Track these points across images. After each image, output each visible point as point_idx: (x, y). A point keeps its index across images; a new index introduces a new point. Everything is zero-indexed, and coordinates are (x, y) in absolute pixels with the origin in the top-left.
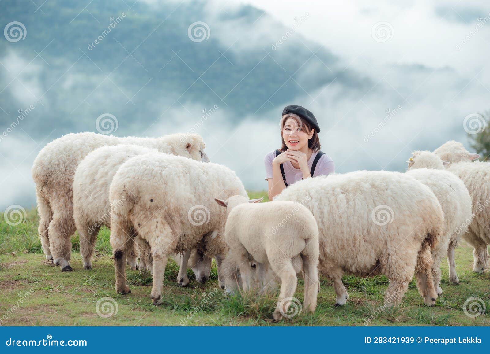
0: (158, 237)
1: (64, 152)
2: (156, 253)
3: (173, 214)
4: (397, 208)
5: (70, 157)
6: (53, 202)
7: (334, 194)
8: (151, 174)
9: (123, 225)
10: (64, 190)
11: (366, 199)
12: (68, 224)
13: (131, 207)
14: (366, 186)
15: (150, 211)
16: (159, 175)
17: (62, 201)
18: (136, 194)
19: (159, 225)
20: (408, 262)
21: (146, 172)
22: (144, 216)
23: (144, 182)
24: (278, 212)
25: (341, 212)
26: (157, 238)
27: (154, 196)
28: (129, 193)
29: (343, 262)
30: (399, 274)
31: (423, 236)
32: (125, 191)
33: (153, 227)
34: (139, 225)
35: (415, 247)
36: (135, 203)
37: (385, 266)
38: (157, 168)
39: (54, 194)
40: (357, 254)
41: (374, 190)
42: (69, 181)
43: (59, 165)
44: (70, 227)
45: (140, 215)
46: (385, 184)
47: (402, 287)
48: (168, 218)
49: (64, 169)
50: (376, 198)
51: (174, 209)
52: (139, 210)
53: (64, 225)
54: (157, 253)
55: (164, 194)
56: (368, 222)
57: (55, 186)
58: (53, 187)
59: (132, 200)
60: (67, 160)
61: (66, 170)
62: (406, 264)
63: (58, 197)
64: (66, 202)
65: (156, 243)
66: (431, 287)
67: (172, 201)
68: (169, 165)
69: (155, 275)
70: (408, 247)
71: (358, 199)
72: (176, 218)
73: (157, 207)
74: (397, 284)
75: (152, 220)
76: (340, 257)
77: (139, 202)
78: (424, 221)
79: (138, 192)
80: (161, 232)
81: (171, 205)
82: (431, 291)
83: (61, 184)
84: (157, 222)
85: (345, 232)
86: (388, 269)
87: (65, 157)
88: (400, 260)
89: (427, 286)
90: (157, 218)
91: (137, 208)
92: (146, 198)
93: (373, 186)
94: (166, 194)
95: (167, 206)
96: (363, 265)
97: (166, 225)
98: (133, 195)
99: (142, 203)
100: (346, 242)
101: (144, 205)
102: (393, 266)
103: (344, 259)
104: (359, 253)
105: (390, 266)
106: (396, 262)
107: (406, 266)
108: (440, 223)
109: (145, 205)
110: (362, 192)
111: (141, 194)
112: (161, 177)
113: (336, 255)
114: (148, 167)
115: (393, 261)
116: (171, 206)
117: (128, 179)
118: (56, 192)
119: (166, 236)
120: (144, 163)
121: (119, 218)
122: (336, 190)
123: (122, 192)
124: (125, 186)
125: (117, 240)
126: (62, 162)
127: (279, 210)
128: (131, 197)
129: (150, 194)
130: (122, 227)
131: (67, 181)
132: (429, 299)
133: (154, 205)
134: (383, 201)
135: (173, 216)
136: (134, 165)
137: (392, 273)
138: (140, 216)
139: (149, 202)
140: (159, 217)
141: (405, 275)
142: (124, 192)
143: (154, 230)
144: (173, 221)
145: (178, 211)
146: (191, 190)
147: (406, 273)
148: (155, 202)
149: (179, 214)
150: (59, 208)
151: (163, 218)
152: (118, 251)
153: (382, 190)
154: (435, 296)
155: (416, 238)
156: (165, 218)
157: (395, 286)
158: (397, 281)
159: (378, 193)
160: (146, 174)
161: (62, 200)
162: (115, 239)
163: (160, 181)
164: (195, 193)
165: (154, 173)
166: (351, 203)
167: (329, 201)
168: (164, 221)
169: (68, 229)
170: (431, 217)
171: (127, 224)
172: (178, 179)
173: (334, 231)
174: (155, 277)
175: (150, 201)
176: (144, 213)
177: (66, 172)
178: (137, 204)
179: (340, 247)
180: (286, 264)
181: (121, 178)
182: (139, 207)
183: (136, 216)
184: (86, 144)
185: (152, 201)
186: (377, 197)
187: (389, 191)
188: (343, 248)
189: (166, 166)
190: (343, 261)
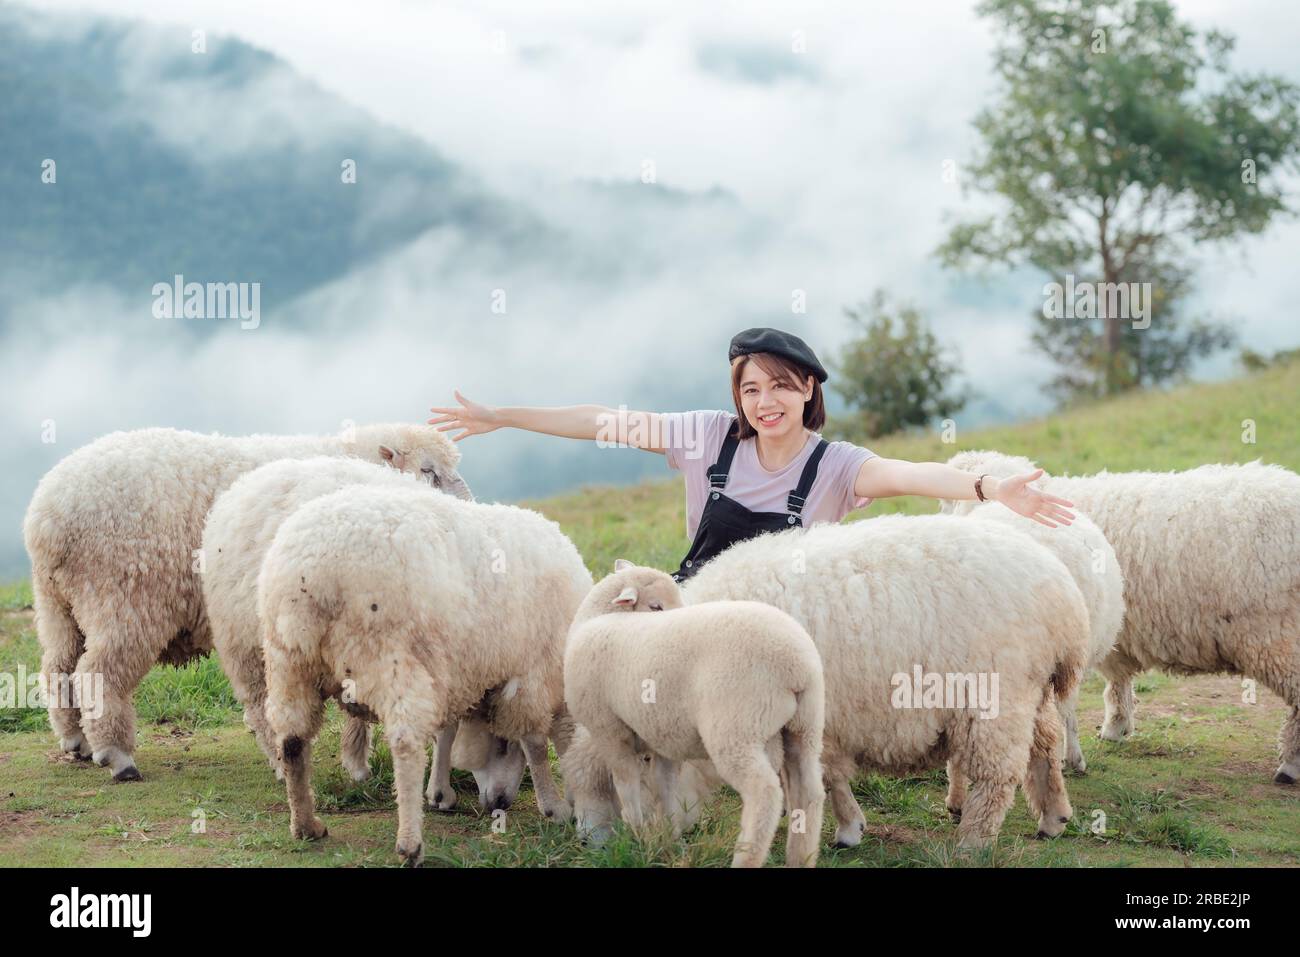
0: (400, 698)
1: (109, 481)
2: (399, 739)
3: (428, 638)
4: (989, 605)
5: (125, 492)
6: (85, 606)
7: (836, 576)
8: (366, 542)
9: (299, 674)
10: (113, 575)
11: (914, 585)
12: (127, 660)
13: (324, 629)
14: (913, 553)
15: (373, 636)
16: (385, 542)
17: (110, 604)
18: (334, 596)
19: (400, 668)
20: (1016, 735)
21: (354, 538)
22: (359, 648)
23: (350, 564)
24: (724, 630)
25: (858, 619)
26: (397, 700)
27: (378, 595)
28: (317, 597)
29: (862, 742)
30: (995, 767)
31: (1046, 670)
32: (305, 591)
33: (386, 676)
34: (348, 671)
35: (1030, 698)
36: (332, 618)
37: (962, 748)
38: (380, 527)
39: (87, 586)
40: (897, 720)
41: (930, 563)
42: (125, 554)
43: (98, 513)
44: (131, 669)
45: (347, 648)
46: (956, 548)
47: (1003, 797)
48: (419, 648)
49: (111, 523)
50: (937, 584)
51: (430, 625)
52: (344, 635)
53: (115, 665)
54: (403, 739)
55: (403, 588)
56: (923, 643)
57: (90, 568)
58: (83, 569)
59: (324, 611)
60: (118, 502)
61: (117, 526)
62: (1012, 740)
63: (97, 595)
64: (120, 606)
65: (396, 714)
66: (1059, 790)
67: (424, 604)
68: (405, 515)
69: (404, 796)
70: (1017, 698)
71: (897, 587)
72: (435, 646)
73: (391, 624)
74: (990, 790)
75: (383, 659)
76: (855, 730)
77: (343, 615)
78: (1052, 633)
79: (339, 591)
80: (408, 685)
81: (423, 616)
82: (1060, 798)
83: (106, 560)
84: (396, 662)
85: (869, 669)
86: (968, 755)
87: (113, 492)
88: (998, 732)
89: (1051, 789)
90: (392, 651)
91: (339, 629)
92: (360, 602)
93: (928, 552)
94: (407, 589)
95: (412, 618)
96: (907, 745)
97: (417, 667)
98: (326, 599)
99: (350, 614)
100: (870, 693)
101: (356, 621)
102: (981, 749)
103: (864, 735)
104: (901, 717)
105: (973, 747)
106: (991, 736)
107: (1011, 746)
108: (1084, 637)
109: (359, 620)
110: (904, 567)
111: (345, 594)
112: (392, 546)
113: (845, 724)
114: (357, 526)
115: (982, 735)
116: (422, 618)
117: (309, 561)
118: (93, 583)
119: (422, 695)
120: (343, 515)
121: (289, 658)
122: (840, 564)
123: (298, 594)
124: (303, 578)
125: (288, 711)
126: (104, 507)
127: (727, 625)
128: (322, 604)
129: (368, 591)
130: (299, 679)
131: (121, 553)
132: (1054, 820)
133: (383, 619)
134: (955, 589)
135: (430, 643)
136: (319, 522)
137: (978, 765)
138: (350, 651)
139: (369, 612)
140: (397, 650)
141: (1009, 769)
142: (304, 595)
143: (390, 682)
144: (430, 654)
145: (437, 631)
146: (465, 573)
147: (1011, 762)
148: (383, 611)
149: (441, 637)
150: (103, 621)
151: (410, 650)
152: (292, 740)
153: (951, 562)
154: (1067, 812)
155: (1032, 676)
156: (413, 649)
157: (985, 794)
158: (991, 782)
159: (942, 571)
160: (355, 544)
161: (109, 602)
162: (282, 711)
163: (391, 557)
164: (475, 583)
165: (372, 538)
166: (880, 597)
167: (827, 593)
168: (412, 658)
169: (127, 675)
170: (1065, 624)
171: (310, 670)
172: (430, 548)
173: (842, 668)
174: (402, 800)
175: (371, 611)
176: (358, 640)
177: (116, 531)
178: (338, 619)
179: (856, 705)
180: (752, 758)
181: (291, 559)
182: (345, 626)
183: (337, 650)
184: (162, 458)
185: (374, 608)
186: (939, 579)
187: (966, 565)
188: (863, 708)
189: (399, 520)
190: (862, 738)
